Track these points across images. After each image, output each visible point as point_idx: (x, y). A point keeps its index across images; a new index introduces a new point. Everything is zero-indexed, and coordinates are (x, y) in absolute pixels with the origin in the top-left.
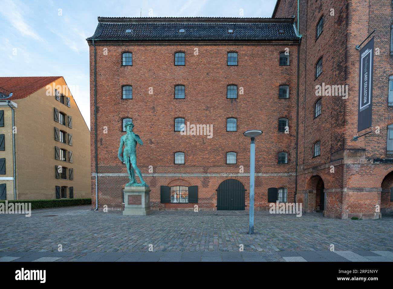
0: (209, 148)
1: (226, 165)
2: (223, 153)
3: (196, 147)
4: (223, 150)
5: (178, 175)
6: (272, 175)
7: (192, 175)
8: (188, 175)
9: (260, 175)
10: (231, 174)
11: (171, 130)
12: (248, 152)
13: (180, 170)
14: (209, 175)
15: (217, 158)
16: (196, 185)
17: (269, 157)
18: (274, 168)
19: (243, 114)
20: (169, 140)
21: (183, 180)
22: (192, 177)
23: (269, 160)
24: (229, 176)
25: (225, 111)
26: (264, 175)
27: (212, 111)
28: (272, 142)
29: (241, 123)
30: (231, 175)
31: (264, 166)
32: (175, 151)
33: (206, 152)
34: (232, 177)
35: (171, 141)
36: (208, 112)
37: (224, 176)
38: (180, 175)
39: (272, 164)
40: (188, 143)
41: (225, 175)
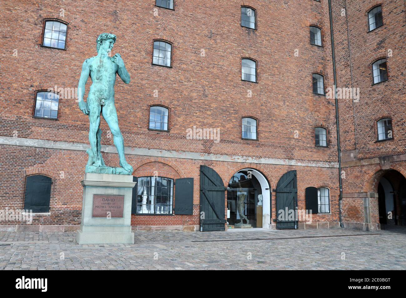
0: (214, 105)
1: (242, 141)
2: (236, 118)
3: (191, 101)
4: (236, 112)
5: (154, 153)
6: (310, 165)
7: (183, 156)
8: (174, 155)
9: (293, 163)
10: (250, 158)
11: (146, 60)
12: (274, 122)
13: (160, 144)
14: (213, 157)
15: (227, 126)
16: (189, 176)
17: (304, 133)
18: (310, 153)
19: (265, 57)
20: (142, 79)
21: (165, 164)
22: (182, 160)
23: (303, 139)
24: (248, 161)
25: (239, 46)
26: (299, 164)
27: (218, 41)
28: (307, 110)
29: (263, 70)
30: (250, 160)
31: (297, 149)
32: (151, 103)
33: (209, 113)
34: (251, 164)
35: (144, 82)
36: (213, 41)
37: (239, 161)
38: (160, 155)
39: (308, 145)
40: (176, 91)
41: (241, 160)
